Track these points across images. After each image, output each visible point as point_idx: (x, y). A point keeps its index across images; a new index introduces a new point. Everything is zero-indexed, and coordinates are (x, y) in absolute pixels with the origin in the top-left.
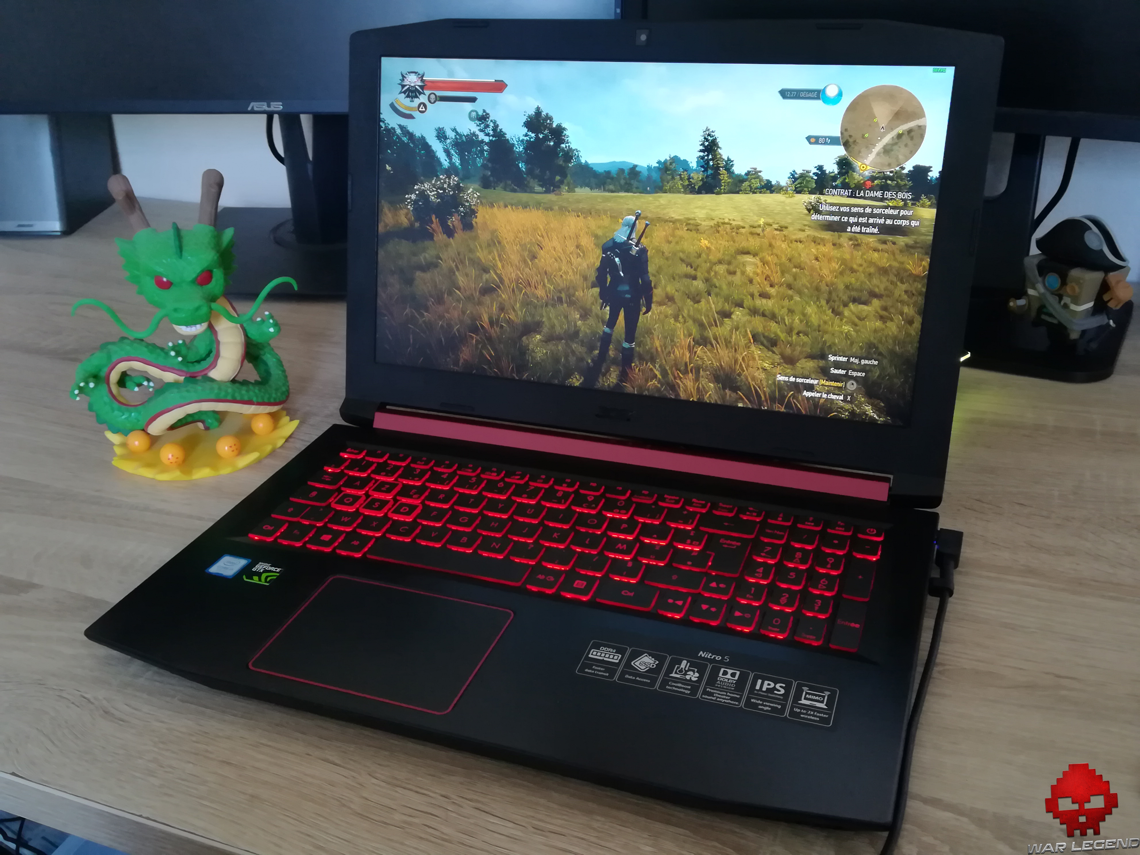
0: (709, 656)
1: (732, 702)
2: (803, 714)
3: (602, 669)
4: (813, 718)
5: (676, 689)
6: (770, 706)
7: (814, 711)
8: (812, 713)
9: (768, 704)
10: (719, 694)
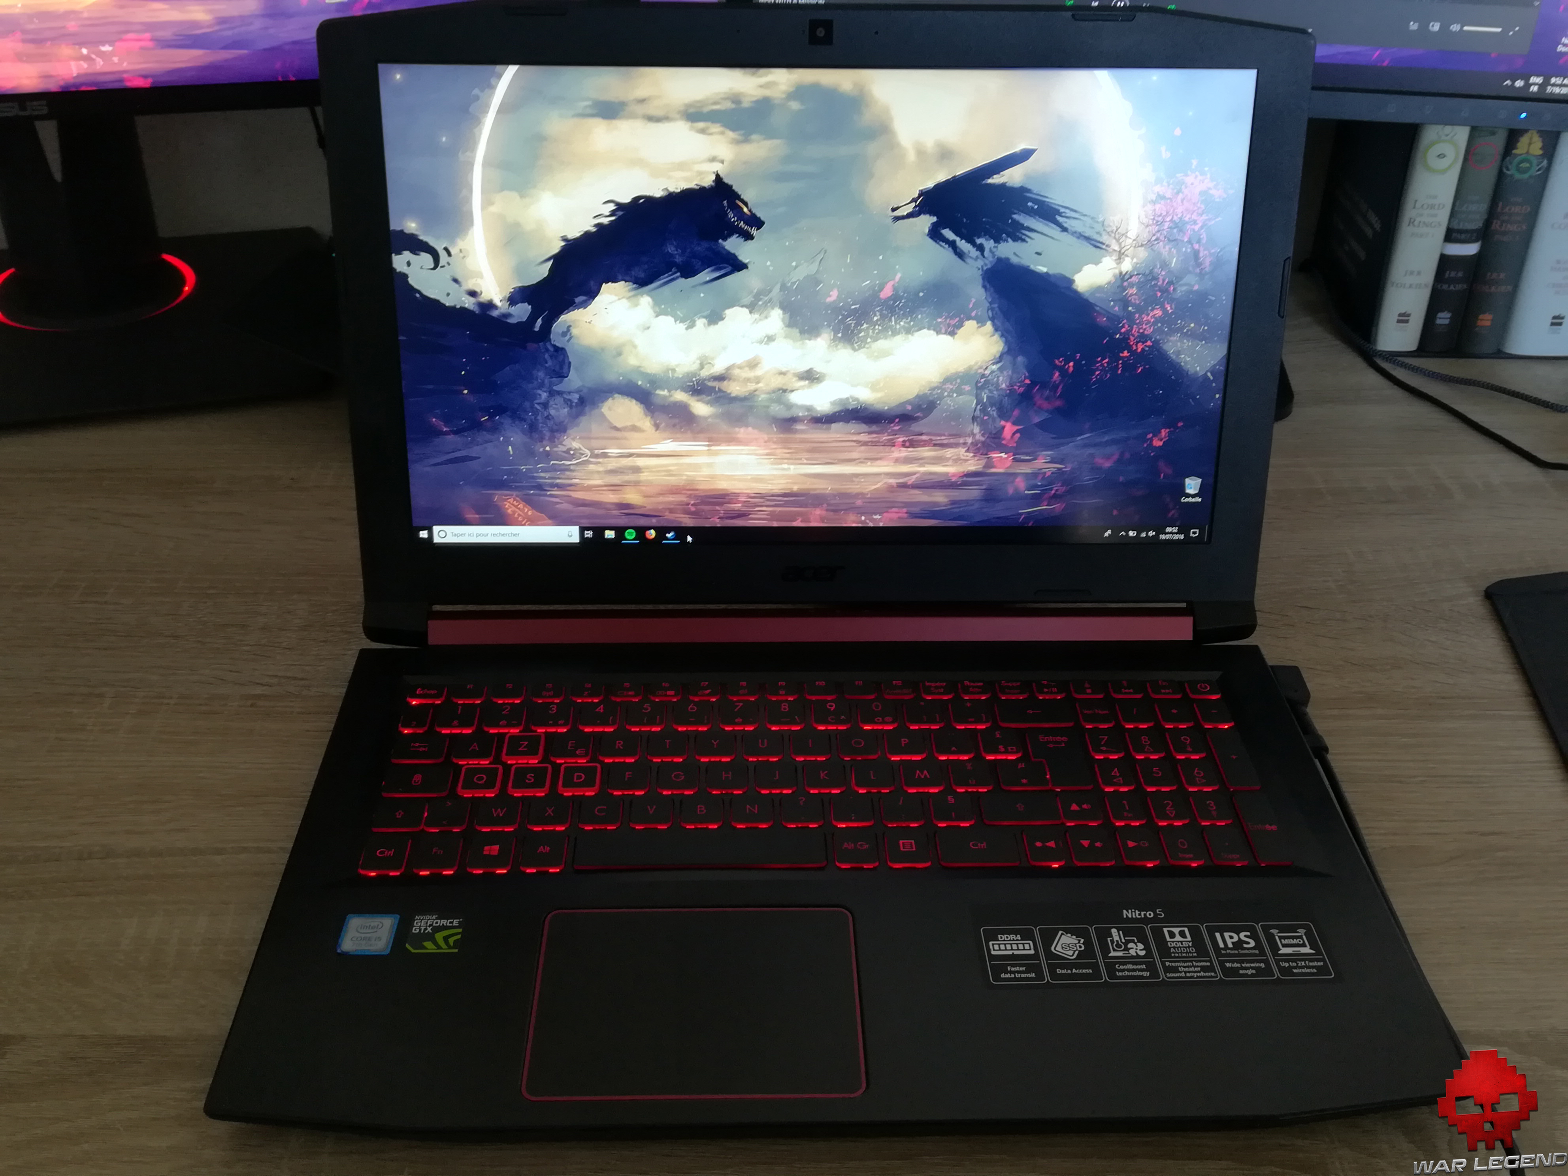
0: (1136, 914)
1: (1207, 974)
2: (1295, 968)
3: (1021, 969)
4: (1308, 971)
5: (1131, 973)
6: (1252, 968)
7: (1304, 960)
8: (1303, 963)
9: (1248, 965)
10: (1185, 967)
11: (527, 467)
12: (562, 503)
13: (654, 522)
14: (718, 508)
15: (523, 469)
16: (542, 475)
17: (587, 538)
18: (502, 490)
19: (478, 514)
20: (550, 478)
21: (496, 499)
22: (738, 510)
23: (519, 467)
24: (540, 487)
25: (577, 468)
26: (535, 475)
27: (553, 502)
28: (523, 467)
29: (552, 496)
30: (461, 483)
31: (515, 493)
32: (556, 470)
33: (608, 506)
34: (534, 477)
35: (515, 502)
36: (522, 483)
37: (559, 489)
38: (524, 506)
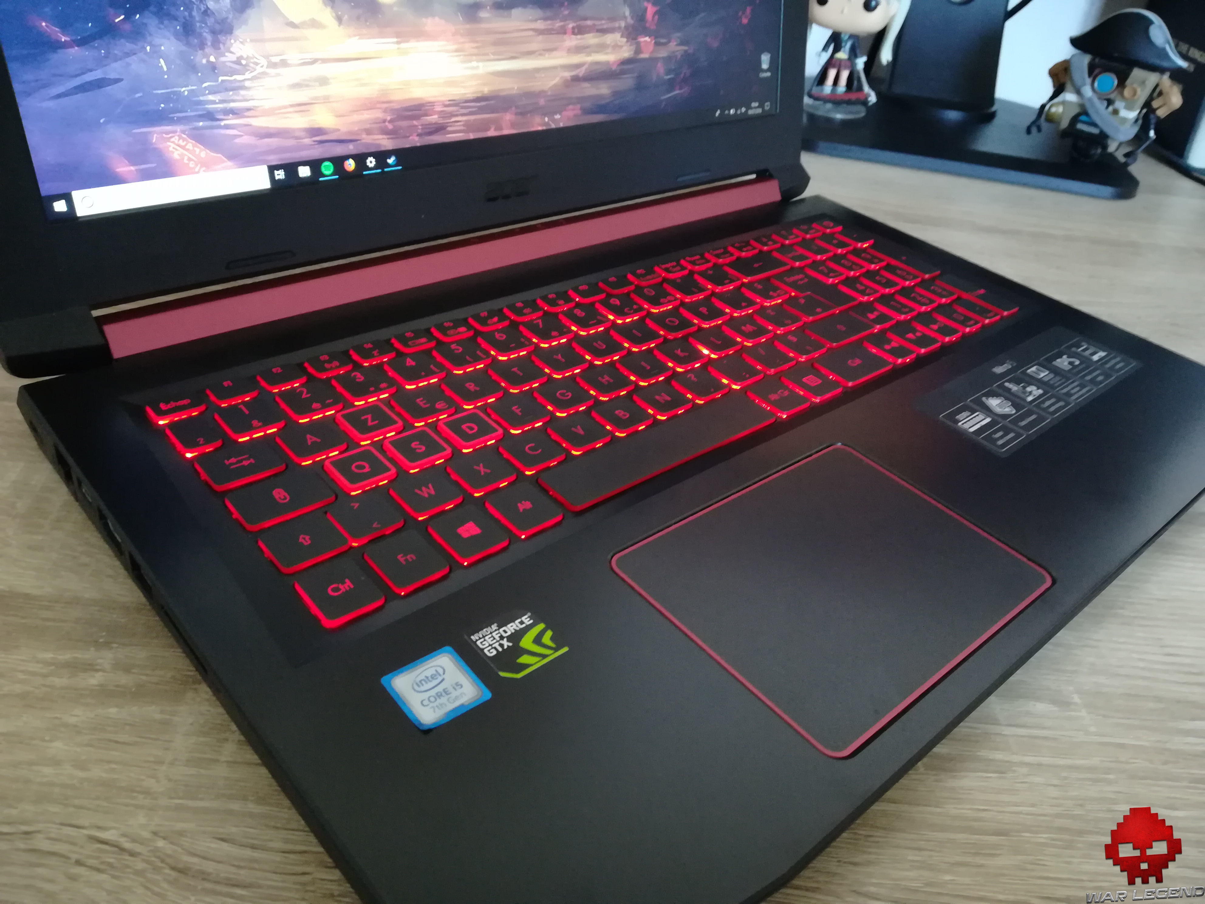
11: (190, 88)
12: (241, 136)
13: (351, 149)
14: (415, 123)
15: (184, 91)
16: (211, 97)
17: (279, 180)
18: (160, 126)
19: (134, 164)
20: (222, 101)
21: (154, 141)
22: (435, 124)
23: (179, 89)
24: (210, 116)
25: (253, 85)
26: (201, 98)
27: (229, 135)
28: (184, 89)
29: (227, 127)
30: (102, 121)
31: (178, 128)
32: (227, 90)
33: (297, 134)
34: (200, 103)
35: (181, 141)
36: (187, 112)
37: (235, 116)
38: (194, 146)
